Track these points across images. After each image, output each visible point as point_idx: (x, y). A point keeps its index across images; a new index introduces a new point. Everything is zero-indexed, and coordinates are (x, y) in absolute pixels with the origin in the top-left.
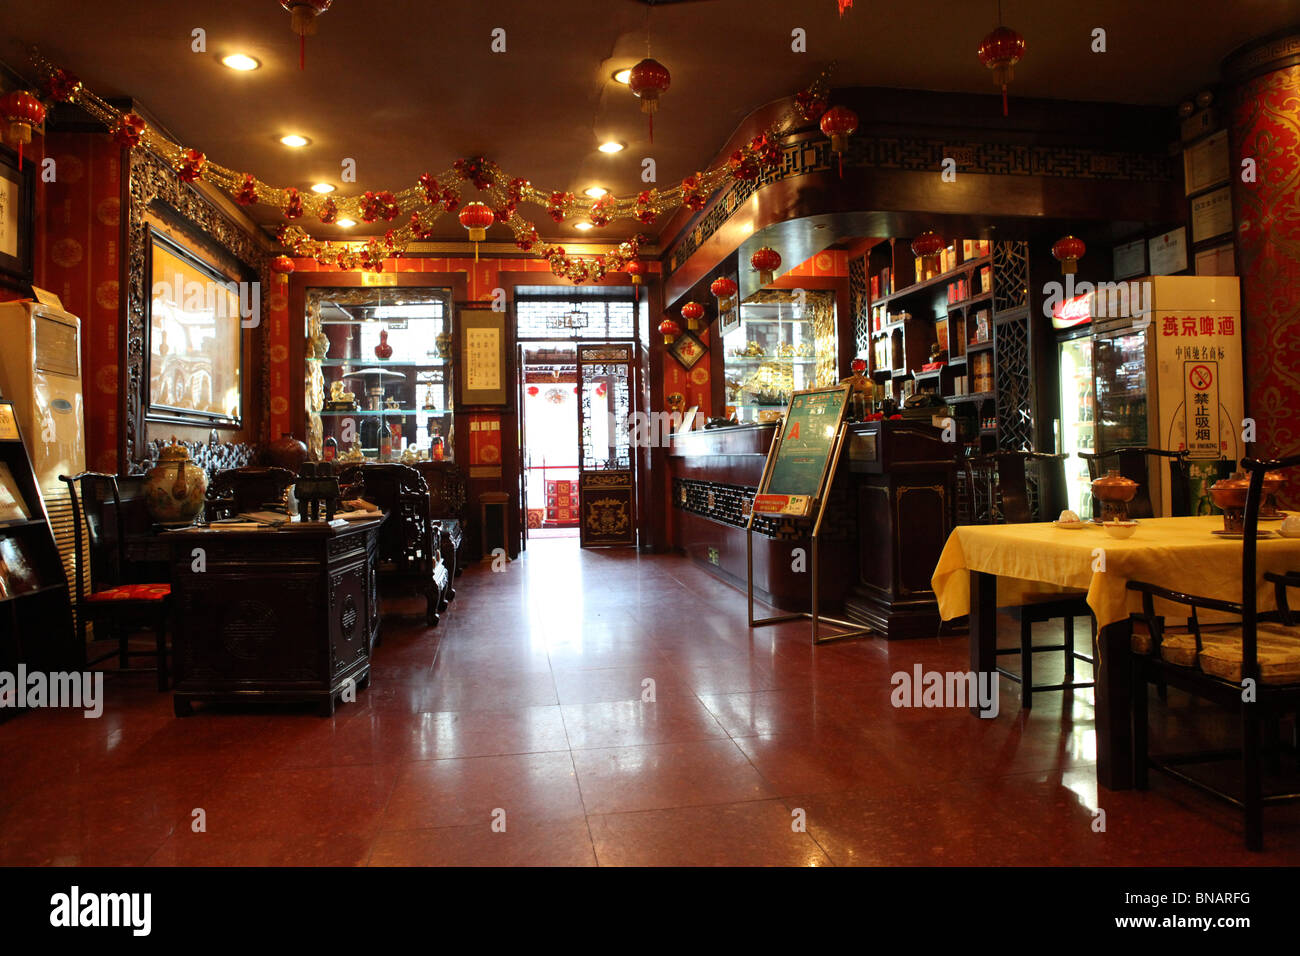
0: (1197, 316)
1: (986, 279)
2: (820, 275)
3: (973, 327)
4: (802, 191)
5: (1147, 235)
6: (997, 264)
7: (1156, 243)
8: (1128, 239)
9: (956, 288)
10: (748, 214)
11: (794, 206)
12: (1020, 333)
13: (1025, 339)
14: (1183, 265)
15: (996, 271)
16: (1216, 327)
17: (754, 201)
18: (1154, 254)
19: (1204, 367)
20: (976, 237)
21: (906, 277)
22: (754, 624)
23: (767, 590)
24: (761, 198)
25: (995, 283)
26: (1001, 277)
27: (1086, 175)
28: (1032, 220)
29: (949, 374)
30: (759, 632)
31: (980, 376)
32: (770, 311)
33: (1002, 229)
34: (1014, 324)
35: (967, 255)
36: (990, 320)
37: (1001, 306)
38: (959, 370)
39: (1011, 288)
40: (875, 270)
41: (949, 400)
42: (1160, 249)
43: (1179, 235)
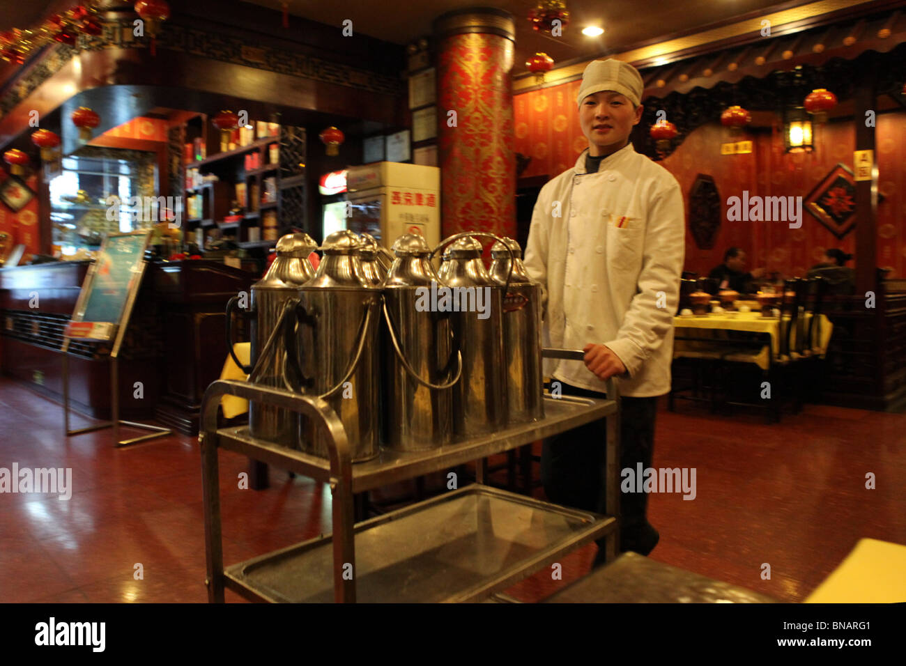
0: (414, 192)
1: (274, 154)
2: (142, 138)
3: (264, 189)
4: (120, 62)
5: (387, 132)
6: (282, 142)
7: (391, 139)
8: (374, 134)
9: (252, 159)
10: (68, 76)
11: (113, 75)
12: (298, 197)
13: (301, 201)
14: (407, 156)
15: (281, 148)
16: (425, 201)
17: (76, 65)
18: (390, 147)
19: (415, 227)
20: (267, 120)
21: (213, 148)
22: (70, 434)
23: (87, 404)
24: (83, 63)
25: (281, 157)
26: (286, 154)
27: (346, 84)
28: (309, 112)
29: (246, 224)
30: (76, 440)
31: (268, 228)
32: (96, 165)
33: (287, 116)
34: (293, 189)
35: (262, 134)
36: (277, 185)
37: (285, 175)
38: (253, 223)
39: (292, 162)
40: (190, 139)
41: (244, 245)
42: (394, 143)
43: (405, 135)
